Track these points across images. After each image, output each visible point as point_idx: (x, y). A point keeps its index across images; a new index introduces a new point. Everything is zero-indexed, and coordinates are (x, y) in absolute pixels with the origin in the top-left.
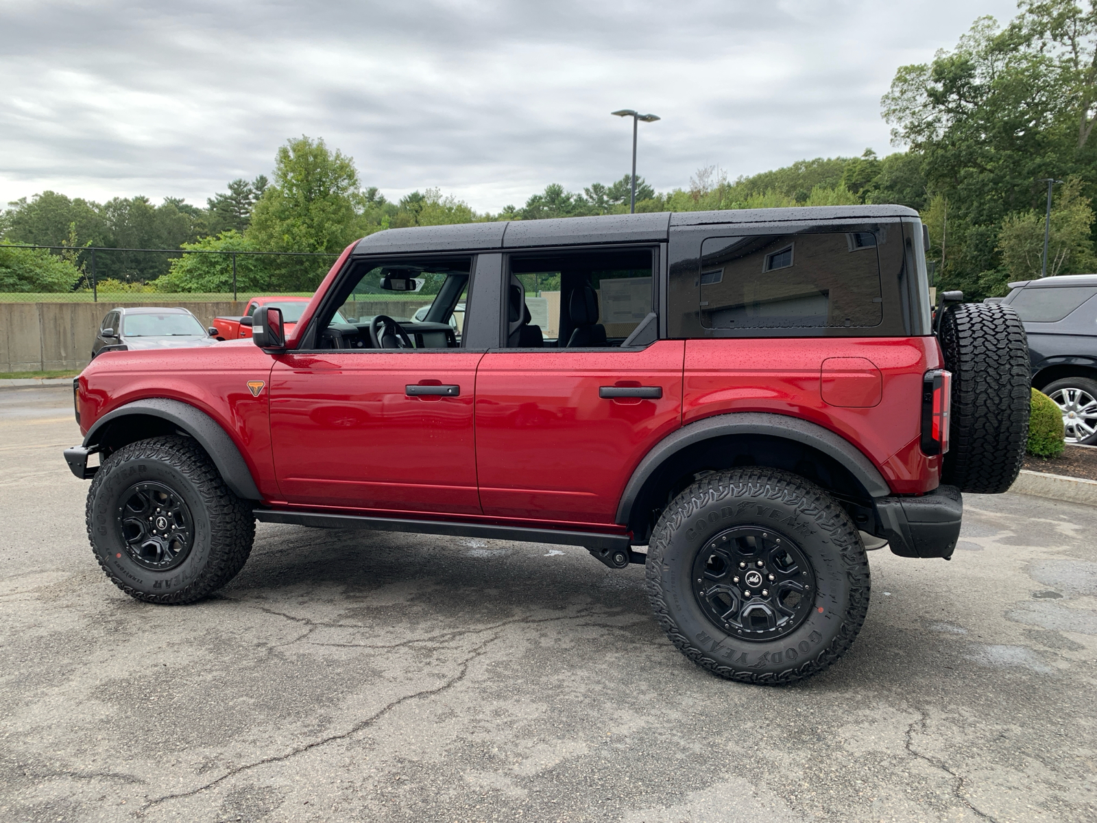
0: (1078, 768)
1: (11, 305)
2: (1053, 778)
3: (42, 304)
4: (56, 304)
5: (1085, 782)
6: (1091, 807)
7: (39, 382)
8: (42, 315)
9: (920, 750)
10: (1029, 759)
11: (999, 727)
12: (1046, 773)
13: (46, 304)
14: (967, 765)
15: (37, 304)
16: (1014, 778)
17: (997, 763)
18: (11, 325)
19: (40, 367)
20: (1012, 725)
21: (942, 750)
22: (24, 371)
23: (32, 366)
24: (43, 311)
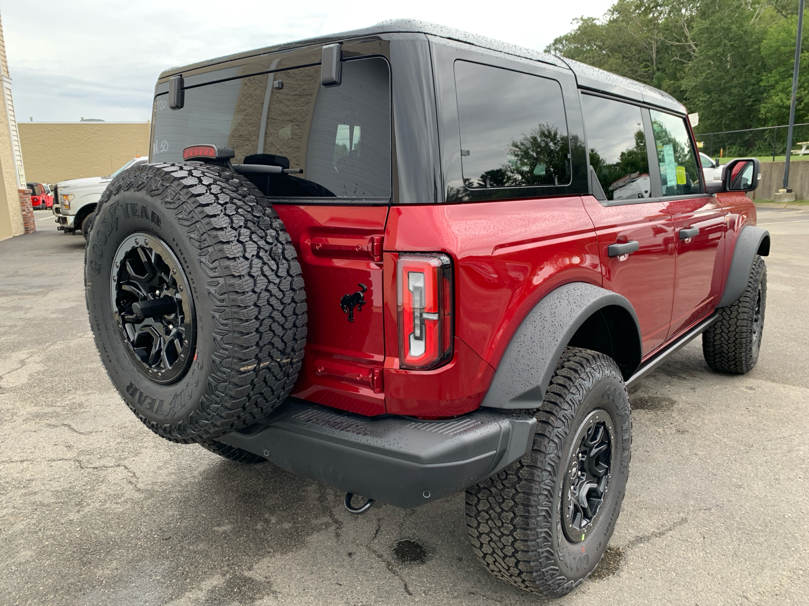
0: (19, 512)
2: (32, 498)
5: (12, 506)
6: (4, 493)
9: (117, 469)
10: (54, 501)
11: (86, 510)
12: (38, 498)
14: (86, 477)
16: (55, 486)
17: (70, 488)
20: (79, 517)
21: (105, 476)
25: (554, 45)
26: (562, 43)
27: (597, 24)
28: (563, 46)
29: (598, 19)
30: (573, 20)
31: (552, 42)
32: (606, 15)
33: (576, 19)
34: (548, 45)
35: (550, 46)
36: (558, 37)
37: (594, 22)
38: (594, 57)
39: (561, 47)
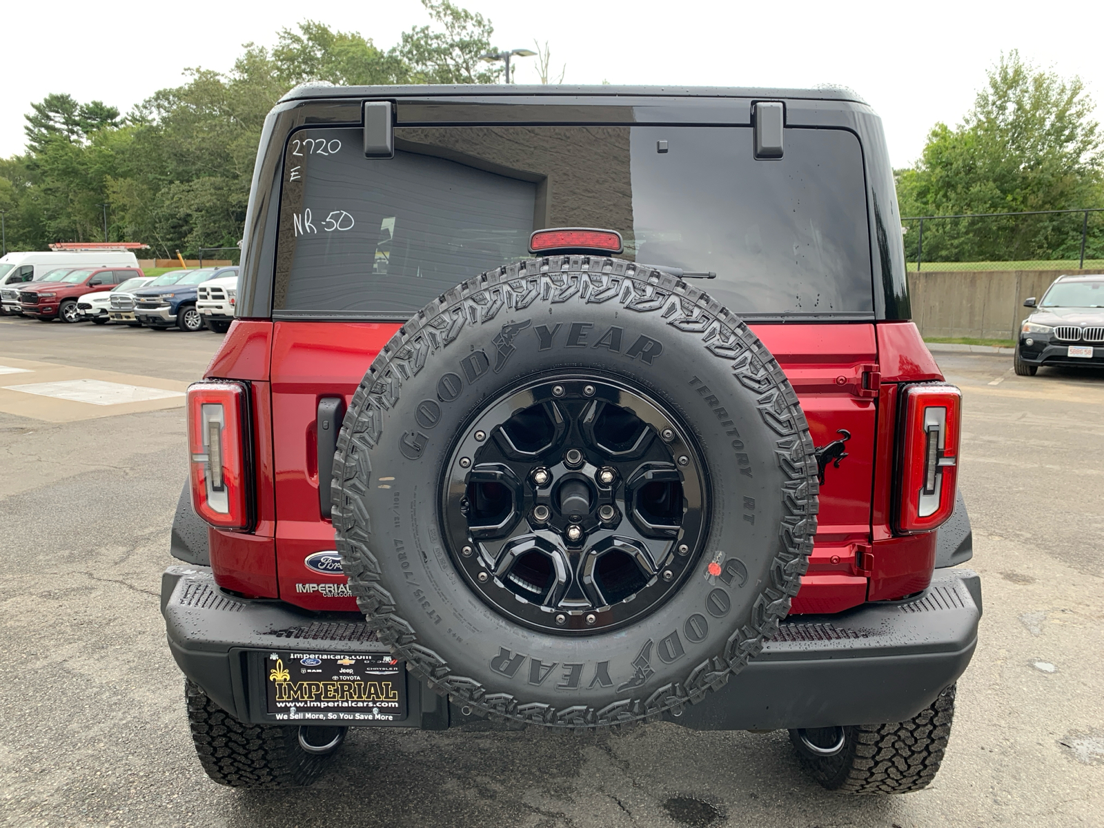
1: (991, 273)
3: (1022, 271)
4: (1036, 272)
7: (995, 350)
8: (1019, 283)
13: (1026, 271)
15: (1016, 272)
18: (989, 292)
19: (1010, 336)
22: (994, 338)
23: (1003, 335)
24: (1021, 279)
25: (157, 98)
26: (168, 99)
27: (222, 82)
28: (169, 103)
29: (223, 75)
30: (185, 70)
31: (153, 95)
32: (234, 72)
33: (189, 69)
34: (147, 99)
35: (150, 101)
36: (162, 89)
37: (217, 78)
38: (221, 126)
39: (166, 104)
